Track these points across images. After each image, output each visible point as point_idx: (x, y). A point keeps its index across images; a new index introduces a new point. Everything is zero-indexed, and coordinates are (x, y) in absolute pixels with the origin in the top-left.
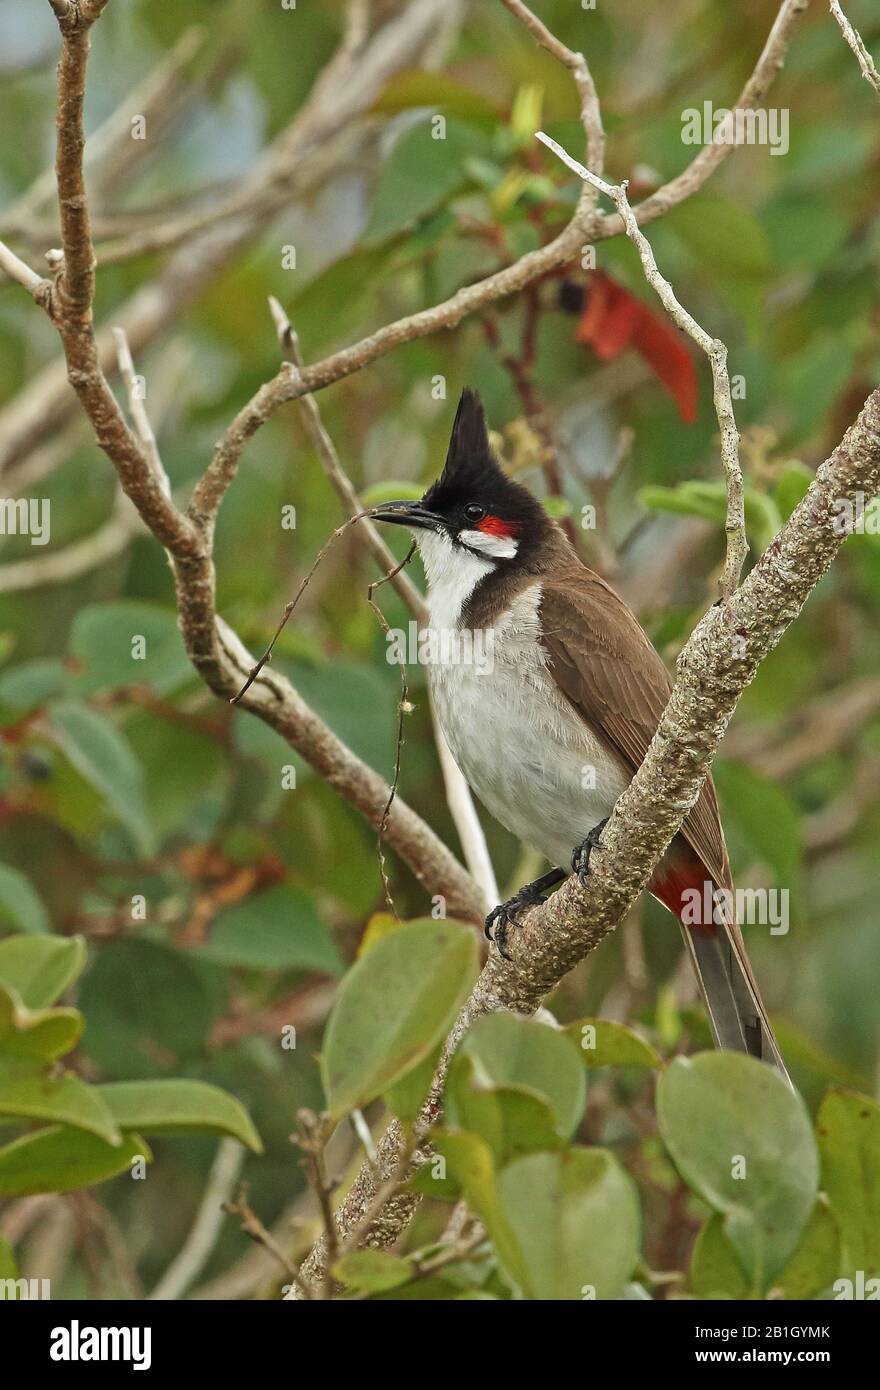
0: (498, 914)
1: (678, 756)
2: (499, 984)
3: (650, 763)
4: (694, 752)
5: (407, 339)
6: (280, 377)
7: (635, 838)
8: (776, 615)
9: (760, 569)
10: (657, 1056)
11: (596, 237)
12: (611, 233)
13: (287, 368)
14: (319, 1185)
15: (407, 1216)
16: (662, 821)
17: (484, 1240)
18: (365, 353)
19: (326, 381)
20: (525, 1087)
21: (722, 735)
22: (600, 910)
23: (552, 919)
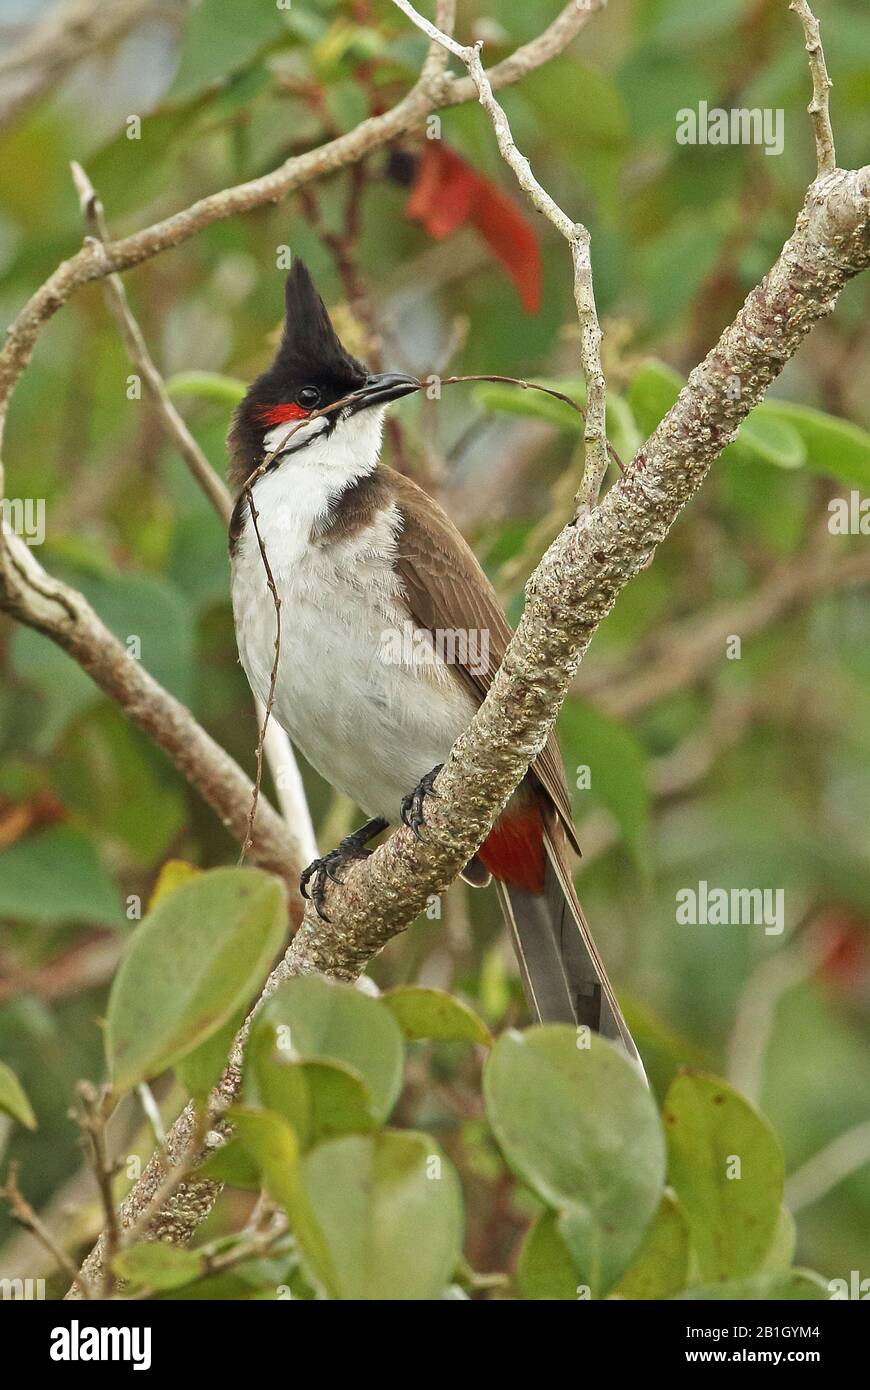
0: (316, 868)
1: (524, 695)
2: (316, 948)
3: (492, 702)
4: (542, 691)
5: (227, 214)
6: (82, 254)
7: (473, 788)
8: (639, 538)
9: (622, 485)
10: (484, 1029)
11: (443, 104)
12: (461, 100)
13: (90, 244)
14: (99, 1167)
15: (205, 1208)
16: (504, 768)
17: (286, 1233)
18: (179, 229)
19: (135, 259)
20: (333, 1061)
21: (575, 672)
22: (432, 868)
23: (377, 876)
